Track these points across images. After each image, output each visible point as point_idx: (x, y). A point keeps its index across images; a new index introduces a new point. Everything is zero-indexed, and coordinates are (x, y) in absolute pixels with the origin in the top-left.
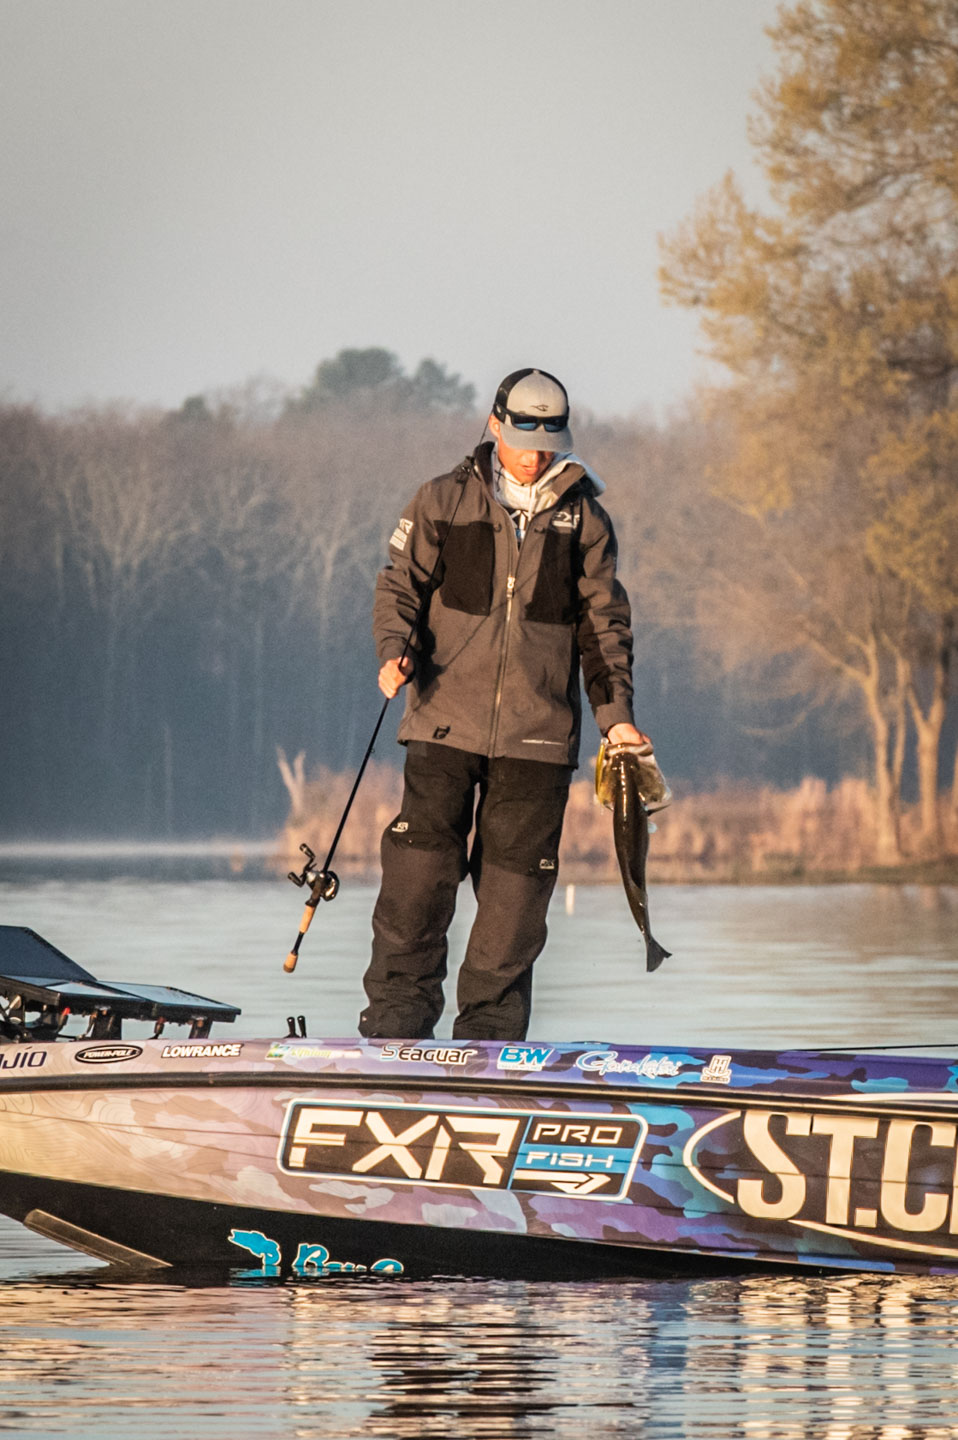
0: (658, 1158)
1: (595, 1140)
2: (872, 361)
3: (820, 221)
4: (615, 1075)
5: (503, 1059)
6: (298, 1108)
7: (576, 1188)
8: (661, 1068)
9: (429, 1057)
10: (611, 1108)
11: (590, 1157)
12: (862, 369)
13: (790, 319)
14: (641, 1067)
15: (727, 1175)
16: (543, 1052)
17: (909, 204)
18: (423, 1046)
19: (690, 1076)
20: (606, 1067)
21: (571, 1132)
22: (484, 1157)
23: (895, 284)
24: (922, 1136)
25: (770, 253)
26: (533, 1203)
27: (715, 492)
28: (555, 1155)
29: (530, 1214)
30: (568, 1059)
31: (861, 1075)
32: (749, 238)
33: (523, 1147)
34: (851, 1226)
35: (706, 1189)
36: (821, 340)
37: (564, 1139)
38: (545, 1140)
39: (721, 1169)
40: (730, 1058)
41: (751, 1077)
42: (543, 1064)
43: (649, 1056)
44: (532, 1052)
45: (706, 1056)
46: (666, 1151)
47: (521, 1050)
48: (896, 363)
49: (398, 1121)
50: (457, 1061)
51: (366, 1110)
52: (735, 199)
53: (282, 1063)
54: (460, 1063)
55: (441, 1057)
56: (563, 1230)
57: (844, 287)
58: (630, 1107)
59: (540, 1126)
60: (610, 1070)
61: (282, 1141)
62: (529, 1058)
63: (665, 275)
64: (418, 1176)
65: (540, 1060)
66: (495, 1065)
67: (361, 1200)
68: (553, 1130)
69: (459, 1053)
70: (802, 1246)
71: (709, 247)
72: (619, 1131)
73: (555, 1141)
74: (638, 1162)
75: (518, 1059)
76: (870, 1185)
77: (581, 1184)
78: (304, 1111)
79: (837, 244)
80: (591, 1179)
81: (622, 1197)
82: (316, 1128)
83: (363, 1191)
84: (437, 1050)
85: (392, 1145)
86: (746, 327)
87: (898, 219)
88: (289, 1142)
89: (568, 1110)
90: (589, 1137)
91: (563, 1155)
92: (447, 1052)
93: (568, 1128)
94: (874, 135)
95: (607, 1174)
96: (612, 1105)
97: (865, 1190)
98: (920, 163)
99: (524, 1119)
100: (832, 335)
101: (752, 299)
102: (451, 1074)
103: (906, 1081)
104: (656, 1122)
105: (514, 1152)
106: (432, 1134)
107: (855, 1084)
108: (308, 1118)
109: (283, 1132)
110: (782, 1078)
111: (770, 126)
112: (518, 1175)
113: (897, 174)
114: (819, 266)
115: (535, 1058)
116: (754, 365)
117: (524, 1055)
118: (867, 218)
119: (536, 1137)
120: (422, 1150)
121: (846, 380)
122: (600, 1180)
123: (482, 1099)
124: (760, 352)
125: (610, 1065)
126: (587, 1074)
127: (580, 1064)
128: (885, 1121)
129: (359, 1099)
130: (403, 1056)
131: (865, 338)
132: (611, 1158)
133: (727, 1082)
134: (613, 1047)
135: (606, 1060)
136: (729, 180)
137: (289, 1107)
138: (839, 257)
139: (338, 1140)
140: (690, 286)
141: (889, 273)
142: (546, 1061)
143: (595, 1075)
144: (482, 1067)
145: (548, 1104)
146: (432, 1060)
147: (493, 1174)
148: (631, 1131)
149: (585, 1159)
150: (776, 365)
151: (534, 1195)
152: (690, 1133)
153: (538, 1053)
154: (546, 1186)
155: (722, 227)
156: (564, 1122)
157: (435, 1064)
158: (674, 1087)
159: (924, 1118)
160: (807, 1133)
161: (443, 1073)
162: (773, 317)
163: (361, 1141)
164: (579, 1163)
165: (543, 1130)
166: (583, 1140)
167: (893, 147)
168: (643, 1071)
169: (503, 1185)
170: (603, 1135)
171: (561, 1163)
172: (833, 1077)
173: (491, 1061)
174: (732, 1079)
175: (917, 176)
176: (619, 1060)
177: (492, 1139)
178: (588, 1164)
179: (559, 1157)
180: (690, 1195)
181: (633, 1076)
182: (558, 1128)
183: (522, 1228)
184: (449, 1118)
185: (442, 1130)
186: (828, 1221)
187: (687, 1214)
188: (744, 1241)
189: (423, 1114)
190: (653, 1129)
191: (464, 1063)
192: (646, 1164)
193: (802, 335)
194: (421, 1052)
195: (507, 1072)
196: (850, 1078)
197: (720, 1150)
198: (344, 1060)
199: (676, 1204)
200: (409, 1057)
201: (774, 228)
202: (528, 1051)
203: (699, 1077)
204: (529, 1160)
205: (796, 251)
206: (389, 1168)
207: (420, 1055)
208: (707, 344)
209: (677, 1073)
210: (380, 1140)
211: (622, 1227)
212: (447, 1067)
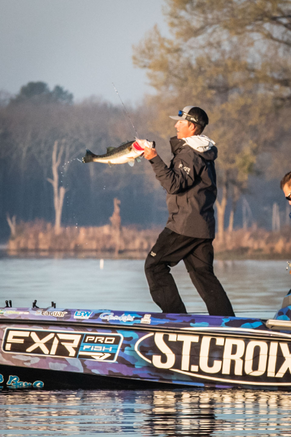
0: (126, 348)
1: (106, 342)
2: (203, 87)
3: (186, 40)
4: (113, 321)
5: (76, 315)
6: (8, 331)
7: (100, 358)
8: (128, 318)
9: (51, 314)
10: (111, 332)
11: (104, 347)
12: (200, 89)
13: (176, 72)
14: (121, 318)
15: (149, 354)
16: (89, 313)
17: (215, 35)
18: (49, 311)
19: (137, 321)
20: (109, 318)
21: (98, 339)
22: (69, 347)
23: (210, 61)
24: (213, 342)
25: (169, 51)
26: (86, 363)
27: (151, 130)
28: (93, 347)
29: (84, 366)
30: (97, 315)
31: (193, 321)
32: (162, 46)
33: (82, 344)
34: (190, 371)
35: (142, 358)
36: (186, 80)
37: (95, 341)
38: (89, 342)
39: (147, 352)
40: (150, 315)
41: (158, 322)
42: (89, 317)
43: (124, 315)
44: (86, 313)
45: (143, 315)
46: (129, 346)
47: (82, 312)
48: (210, 87)
49: (41, 335)
50: (61, 315)
51: (31, 331)
52: (158, 33)
53: (3, 316)
54: (62, 316)
55: (56, 314)
56: (96, 372)
57: (194, 62)
58: (118, 331)
59: (88, 337)
60: (111, 319)
61: (3, 342)
62: (85, 315)
63: (134, 58)
64: (48, 353)
65: (88, 315)
66: (73, 317)
67: (28, 361)
68: (92, 339)
69: (61, 313)
70: (174, 378)
71: (150, 49)
72: (114, 339)
73: (93, 342)
74: (120, 350)
75: (81, 315)
76: (196, 358)
77: (101, 356)
78: (10, 332)
79: (192, 48)
80: (104, 355)
81: (115, 361)
82: (15, 337)
83: (29, 358)
84: (54, 312)
85: (40, 343)
86: (161, 75)
87: (212, 40)
88: (6, 342)
89: (97, 332)
90: (104, 341)
91: (95, 347)
92: (57, 313)
93: (97, 338)
94: (204, 12)
95: (110, 353)
96: (112, 330)
97: (195, 359)
98: (219, 21)
99: (82, 335)
100: (190, 78)
101: (163, 66)
102: (59, 320)
103: (208, 323)
104: (126, 336)
105: (79, 346)
106: (52, 340)
107: (191, 324)
108: (12, 334)
109: (3, 339)
110: (168, 322)
111: (169, 9)
112: (80, 353)
113: (211, 25)
114: (185, 55)
115: (86, 315)
116: (163, 88)
117: (83, 314)
118: (201, 39)
119: (86, 341)
120: (49, 345)
121: (194, 93)
122: (108, 355)
123: (69, 328)
124: (166, 83)
125: (111, 317)
126: (103, 320)
127: (101, 317)
128: (201, 337)
129: (28, 328)
130: (43, 314)
131: (200, 79)
132: (111, 348)
133: (149, 323)
134: (112, 311)
135: (110, 315)
136: (155, 27)
137: (5, 330)
138: (192, 52)
139: (21, 341)
140: (143, 62)
141: (209, 58)
142: (90, 316)
143: (106, 320)
144: (69, 318)
145: (91, 330)
146: (52, 315)
147: (72, 353)
148: (118, 339)
149: (102, 348)
150: (171, 88)
151: (85, 360)
152: (137, 340)
153: (87, 313)
154: (90, 357)
155: (154, 42)
156: (95, 336)
157: (53, 316)
158: (132, 325)
159: (214, 335)
160: (175, 340)
161: (56, 320)
162: (170, 72)
163: (29, 341)
164: (101, 350)
165: (89, 339)
166: (102, 342)
167: (210, 16)
168: (122, 319)
169: (75, 356)
170: (108, 340)
171: (95, 349)
172: (184, 322)
173: (72, 316)
174: (151, 322)
175: (218, 25)
176: (114, 316)
177: (72, 341)
178: (103, 350)
179: (94, 348)
180: (136, 360)
181: (118, 321)
182: (93, 338)
183: (82, 371)
184: (58, 335)
185: (56, 338)
186: (182, 369)
187: (136, 367)
188: (155, 376)
189: (49, 333)
190: (125, 339)
191: (63, 316)
192: (122, 350)
193: (180, 78)
194: (49, 312)
195: (77, 319)
196: (190, 322)
197: (146, 346)
198: (23, 315)
199: (132, 363)
200: (45, 314)
201: (170, 43)
202: (84, 312)
203: (140, 322)
204: (84, 348)
205: (178, 50)
206: (38, 351)
207: (48, 313)
208: (148, 81)
209: (133, 320)
210: (35, 341)
211: (115, 370)
212: (57, 318)
